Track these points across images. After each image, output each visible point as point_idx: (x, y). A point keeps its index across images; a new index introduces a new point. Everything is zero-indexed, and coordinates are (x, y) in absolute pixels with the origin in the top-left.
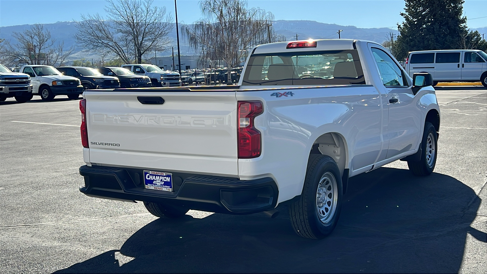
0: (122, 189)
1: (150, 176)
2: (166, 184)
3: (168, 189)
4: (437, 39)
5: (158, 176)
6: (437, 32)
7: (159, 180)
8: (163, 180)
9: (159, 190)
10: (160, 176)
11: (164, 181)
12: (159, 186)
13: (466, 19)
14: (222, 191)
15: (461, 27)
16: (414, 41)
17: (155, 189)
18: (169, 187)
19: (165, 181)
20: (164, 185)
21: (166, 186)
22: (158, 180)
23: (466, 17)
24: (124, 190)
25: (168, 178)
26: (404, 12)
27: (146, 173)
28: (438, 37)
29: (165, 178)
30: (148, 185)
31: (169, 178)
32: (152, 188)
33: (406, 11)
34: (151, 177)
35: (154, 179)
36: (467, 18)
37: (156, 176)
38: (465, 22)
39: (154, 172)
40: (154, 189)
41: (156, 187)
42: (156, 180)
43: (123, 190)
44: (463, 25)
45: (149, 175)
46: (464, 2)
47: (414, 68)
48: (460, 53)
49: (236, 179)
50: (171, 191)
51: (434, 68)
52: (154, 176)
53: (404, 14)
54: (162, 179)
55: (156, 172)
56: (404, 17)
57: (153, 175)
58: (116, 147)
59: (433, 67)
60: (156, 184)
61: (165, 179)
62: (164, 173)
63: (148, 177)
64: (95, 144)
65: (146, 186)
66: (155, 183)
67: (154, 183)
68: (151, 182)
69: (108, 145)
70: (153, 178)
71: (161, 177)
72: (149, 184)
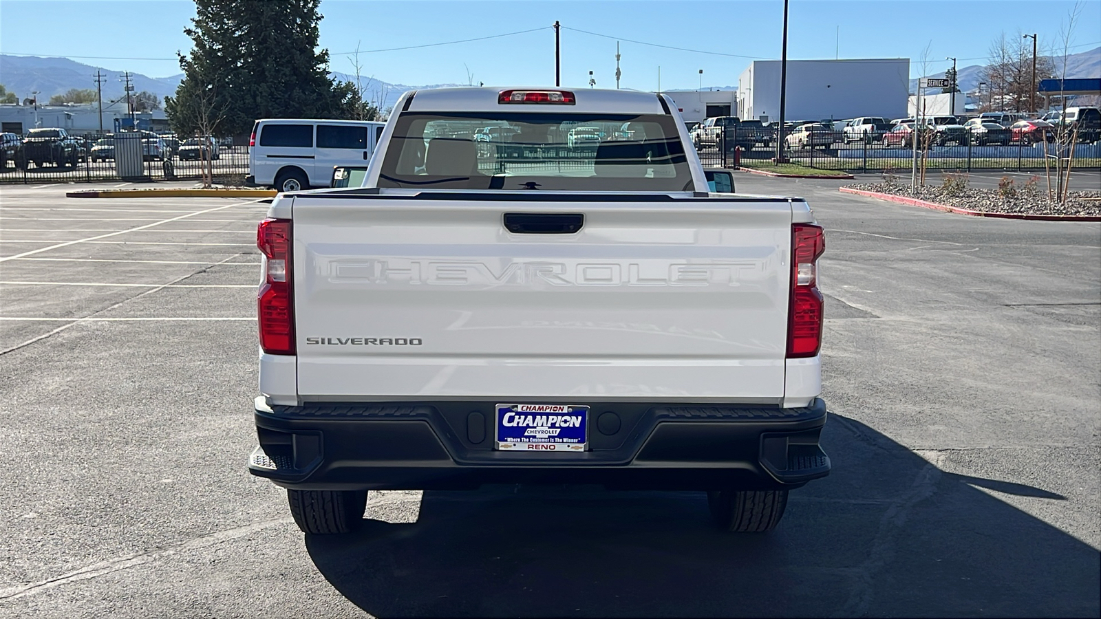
0: (448, 458)
1: (517, 417)
2: (566, 433)
3: (571, 445)
4: (271, 94)
5: (541, 415)
6: (271, 80)
7: (545, 425)
8: (557, 425)
9: (544, 449)
10: (548, 415)
11: (560, 427)
12: (543, 440)
13: (327, 54)
14: (765, 437)
15: (318, 70)
16: (221, 94)
17: (531, 449)
18: (576, 440)
19: (563, 425)
20: (561, 436)
21: (565, 440)
22: (542, 426)
23: (327, 50)
24: (457, 459)
25: (574, 418)
26: (192, 26)
27: (503, 412)
28: (273, 90)
29: (568, 418)
30: (506, 441)
31: (580, 418)
32: (522, 446)
33: (196, 26)
34: (520, 418)
35: (528, 425)
36: (329, 52)
37: (534, 415)
38: (326, 62)
39: (533, 406)
40: (527, 449)
41: (534, 444)
42: (535, 425)
43: (451, 459)
44: (322, 66)
45: (513, 414)
46: (323, 17)
47: (268, 156)
48: (366, 128)
49: (771, 408)
50: (582, 450)
51: (313, 157)
52: (530, 417)
53: (194, 32)
54: (554, 422)
55: (537, 406)
56: (193, 39)
57: (526, 415)
58: (408, 348)
59: (313, 155)
60: (535, 437)
61: (565, 421)
62: (566, 407)
63: (511, 419)
64: (323, 343)
65: (501, 443)
66: (532, 434)
67: (526, 434)
68: (519, 432)
69: (378, 342)
70: (526, 422)
71: (551, 417)
72: (509, 439)
